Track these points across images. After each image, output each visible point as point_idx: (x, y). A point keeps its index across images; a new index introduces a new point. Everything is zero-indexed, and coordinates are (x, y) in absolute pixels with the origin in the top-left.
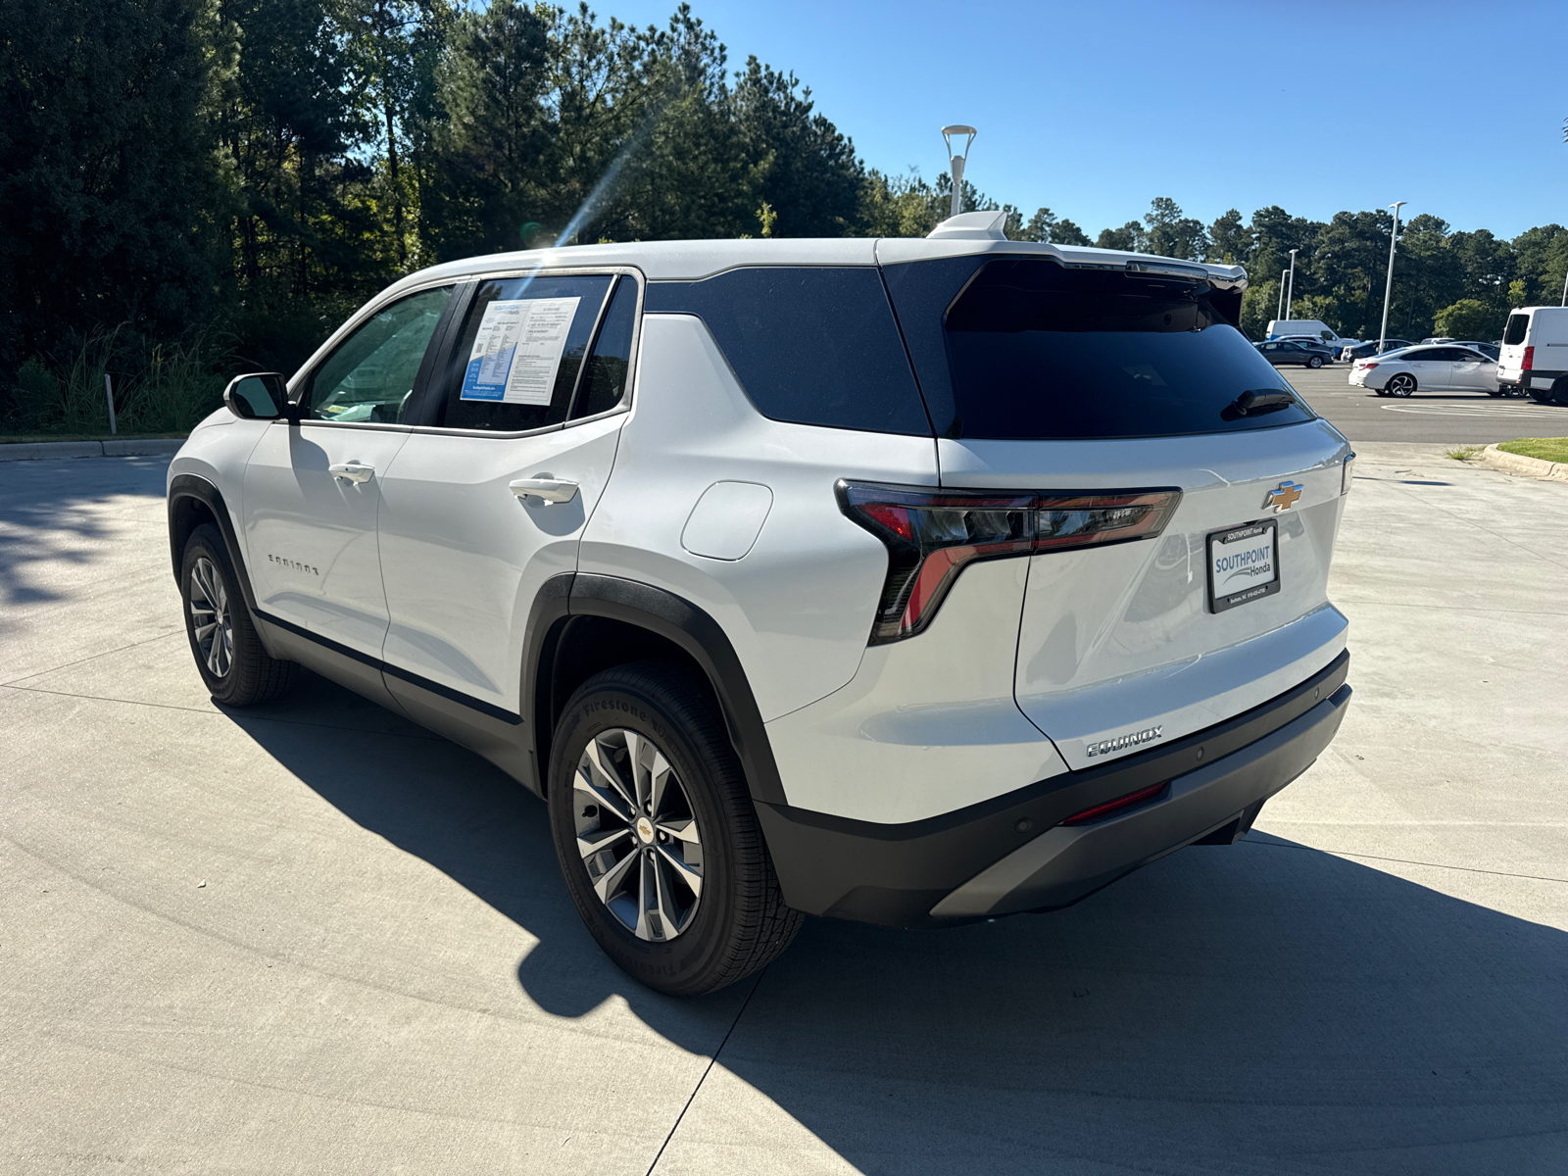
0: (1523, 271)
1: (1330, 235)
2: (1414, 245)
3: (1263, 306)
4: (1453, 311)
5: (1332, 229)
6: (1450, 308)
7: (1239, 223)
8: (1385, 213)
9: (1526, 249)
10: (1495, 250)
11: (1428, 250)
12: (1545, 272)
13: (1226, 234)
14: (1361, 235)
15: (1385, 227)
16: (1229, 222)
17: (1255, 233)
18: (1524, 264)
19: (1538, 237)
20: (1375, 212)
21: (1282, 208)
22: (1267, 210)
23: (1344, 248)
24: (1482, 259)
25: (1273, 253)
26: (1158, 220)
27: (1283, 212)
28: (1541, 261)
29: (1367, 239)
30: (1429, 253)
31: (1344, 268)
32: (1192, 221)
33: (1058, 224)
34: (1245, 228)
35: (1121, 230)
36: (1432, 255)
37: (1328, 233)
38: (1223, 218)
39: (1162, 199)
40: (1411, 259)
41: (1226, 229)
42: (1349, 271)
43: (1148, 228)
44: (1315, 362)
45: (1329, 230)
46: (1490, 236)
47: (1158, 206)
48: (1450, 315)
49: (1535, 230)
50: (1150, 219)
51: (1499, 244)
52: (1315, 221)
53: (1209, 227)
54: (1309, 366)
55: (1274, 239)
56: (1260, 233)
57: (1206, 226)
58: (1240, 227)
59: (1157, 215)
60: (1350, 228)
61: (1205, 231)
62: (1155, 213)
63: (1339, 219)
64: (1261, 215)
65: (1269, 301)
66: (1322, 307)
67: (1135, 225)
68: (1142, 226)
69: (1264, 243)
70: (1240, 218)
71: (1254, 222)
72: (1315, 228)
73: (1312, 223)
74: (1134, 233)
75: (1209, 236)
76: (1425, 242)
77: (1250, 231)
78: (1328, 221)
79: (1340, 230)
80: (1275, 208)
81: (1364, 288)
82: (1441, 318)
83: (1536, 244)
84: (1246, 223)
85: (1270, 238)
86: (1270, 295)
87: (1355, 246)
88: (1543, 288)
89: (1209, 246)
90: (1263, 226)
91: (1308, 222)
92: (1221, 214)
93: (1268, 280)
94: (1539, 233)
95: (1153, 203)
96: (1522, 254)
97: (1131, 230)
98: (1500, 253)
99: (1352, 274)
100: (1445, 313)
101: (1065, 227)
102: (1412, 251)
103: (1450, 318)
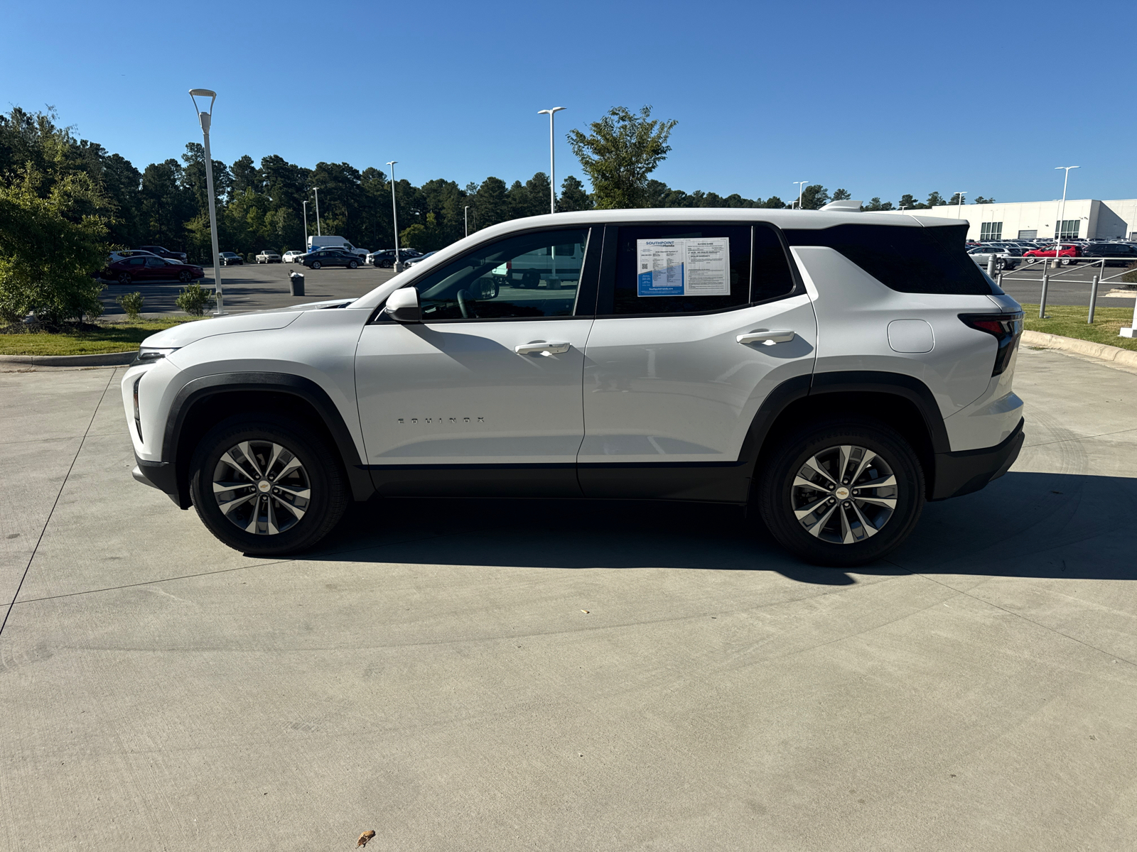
0: (431, 207)
1: (316, 178)
2: (370, 187)
3: (281, 225)
4: (410, 231)
5: (317, 174)
6: (408, 229)
7: (252, 165)
8: (348, 165)
9: (430, 193)
10: (414, 193)
11: (377, 191)
12: (444, 208)
13: (244, 172)
14: (336, 179)
15: (349, 175)
16: (245, 164)
17: (265, 173)
18: (431, 202)
19: (435, 186)
20: (341, 164)
21: (280, 157)
22: (271, 157)
23: (326, 187)
24: (408, 198)
25: (281, 188)
26: (193, 160)
27: (281, 159)
28: (439, 201)
29: (340, 182)
30: (379, 193)
31: (330, 200)
32: (217, 162)
33: (109, 157)
34: (257, 169)
35: (162, 165)
36: (381, 194)
37: (315, 176)
38: (240, 161)
39: (193, 144)
40: (369, 196)
41: (243, 169)
42: (332, 203)
43: (184, 165)
44: (353, 264)
45: (315, 174)
46: (409, 184)
47: (191, 149)
48: (409, 234)
49: (432, 181)
50: (187, 159)
51: (415, 189)
52: (303, 167)
53: (230, 167)
54: (349, 267)
55: (279, 179)
56: (268, 173)
57: (228, 166)
58: (253, 169)
59: (192, 156)
60: (329, 174)
61: (228, 170)
62: (190, 154)
63: (320, 167)
64: (268, 161)
65: (284, 221)
66: (333, 227)
67: (173, 162)
68: (179, 163)
69: (273, 181)
70: (252, 162)
71: (263, 165)
72: (305, 172)
73: (301, 168)
74: (173, 168)
75: (231, 174)
76: (375, 186)
77: (260, 171)
78: (313, 168)
79: (322, 175)
80: (276, 157)
81: (343, 214)
82: (404, 235)
83: (435, 191)
84: (257, 165)
85: (277, 178)
86: (284, 217)
87: (333, 186)
88: (444, 218)
89: (232, 180)
90: (270, 168)
91: (299, 168)
92: (239, 158)
93: (280, 207)
94: (435, 184)
95: (187, 146)
96: (428, 196)
97: (170, 165)
98: (417, 195)
99: (334, 205)
100: (406, 233)
101: (116, 160)
102: (369, 191)
103: (409, 236)
